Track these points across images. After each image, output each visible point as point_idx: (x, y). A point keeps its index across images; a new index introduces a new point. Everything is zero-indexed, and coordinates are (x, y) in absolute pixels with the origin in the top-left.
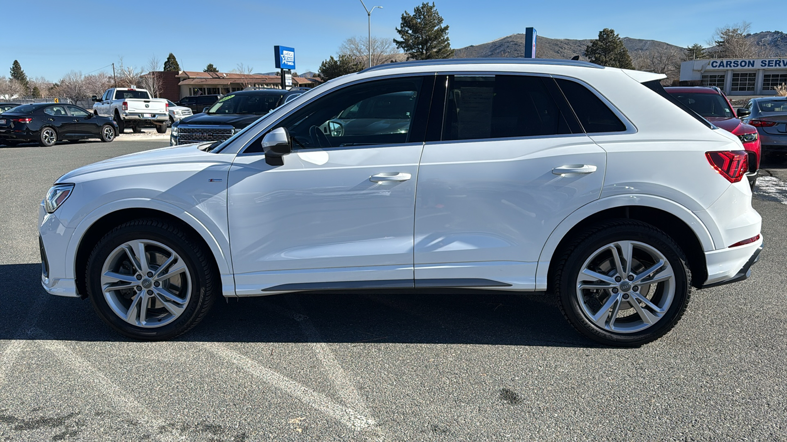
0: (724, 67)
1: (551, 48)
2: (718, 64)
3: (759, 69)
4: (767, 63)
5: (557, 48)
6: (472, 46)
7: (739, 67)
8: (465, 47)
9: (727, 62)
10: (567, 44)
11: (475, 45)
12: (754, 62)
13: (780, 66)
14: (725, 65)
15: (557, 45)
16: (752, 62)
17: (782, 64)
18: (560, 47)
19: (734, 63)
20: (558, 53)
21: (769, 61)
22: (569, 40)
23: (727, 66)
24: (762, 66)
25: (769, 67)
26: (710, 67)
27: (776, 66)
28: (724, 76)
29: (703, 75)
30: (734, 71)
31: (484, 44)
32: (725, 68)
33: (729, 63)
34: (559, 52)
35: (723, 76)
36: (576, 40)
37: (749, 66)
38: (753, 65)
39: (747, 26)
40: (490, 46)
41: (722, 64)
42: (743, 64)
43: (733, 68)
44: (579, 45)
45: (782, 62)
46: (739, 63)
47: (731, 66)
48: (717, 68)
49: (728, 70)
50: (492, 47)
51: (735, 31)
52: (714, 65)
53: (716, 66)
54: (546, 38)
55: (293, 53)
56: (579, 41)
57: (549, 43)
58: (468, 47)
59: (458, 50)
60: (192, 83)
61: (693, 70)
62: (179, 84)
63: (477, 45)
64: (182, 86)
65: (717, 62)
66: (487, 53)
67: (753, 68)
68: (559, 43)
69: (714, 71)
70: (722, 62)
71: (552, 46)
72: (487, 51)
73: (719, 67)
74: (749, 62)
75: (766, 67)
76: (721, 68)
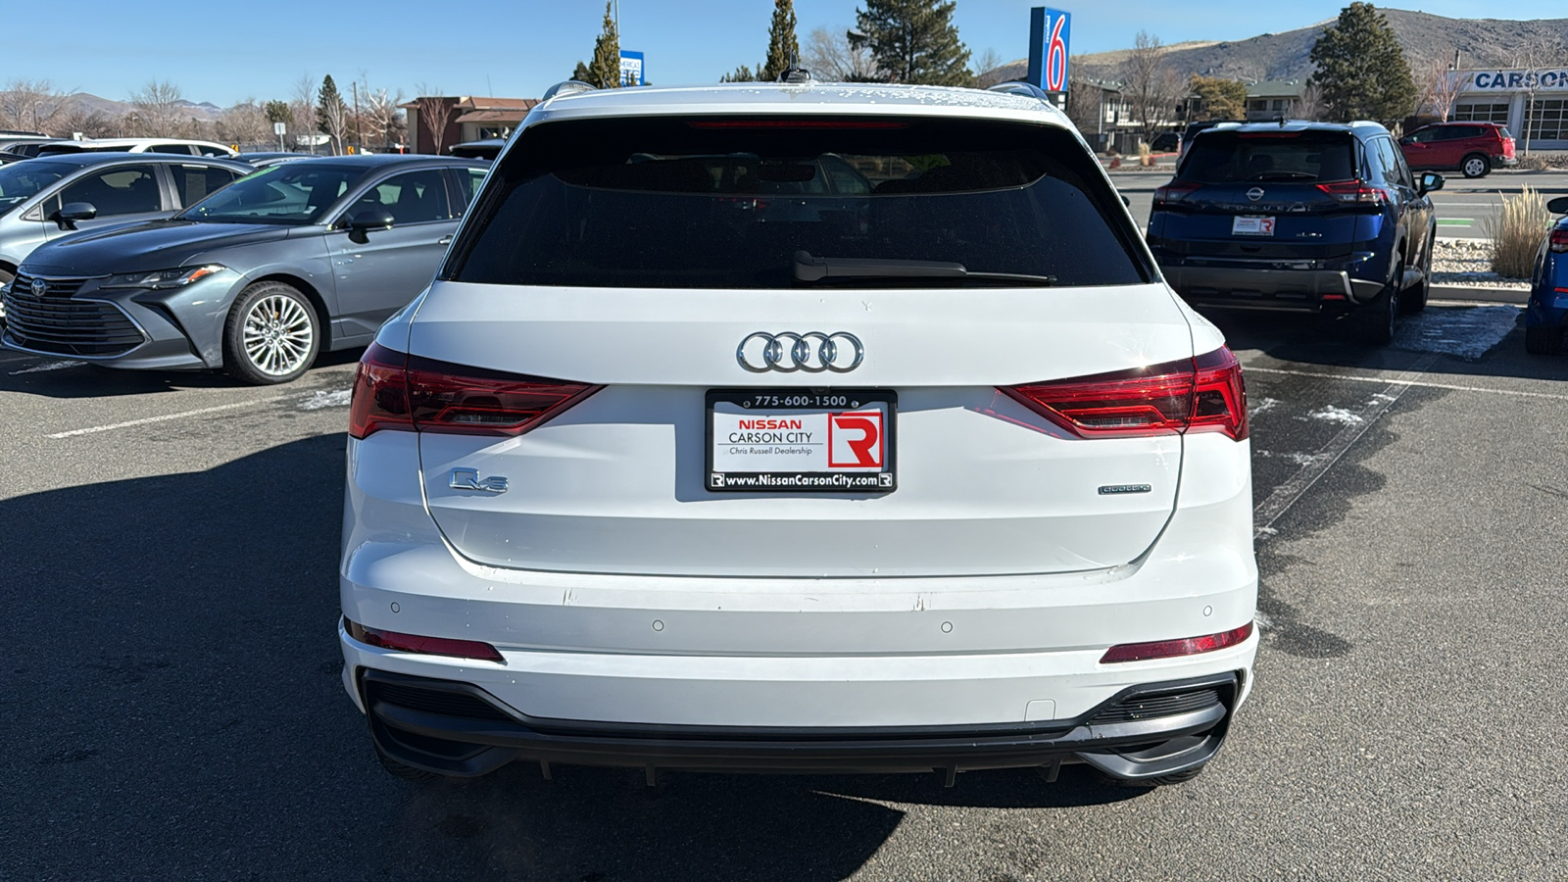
0: (1504, 85)
1: (1451, 39)
2: (1491, 81)
5: (1464, 40)
6: (1266, 35)
7: (1540, 86)
8: (1252, 37)
9: (1512, 76)
10: (1490, 31)
11: (1273, 34)
14: (1507, 82)
15: (1467, 32)
18: (1472, 37)
20: (1467, 50)
22: (1494, 21)
23: (1511, 86)
26: (1474, 88)
28: (1507, 105)
29: (1461, 104)
30: (1528, 96)
31: (1295, 31)
32: (1507, 89)
33: (1516, 77)
34: (1469, 48)
35: (1505, 107)
36: (1512, 21)
40: (1309, 35)
41: (1499, 81)
42: (1549, 79)
43: (1526, 88)
44: (1520, 32)
46: (1539, 78)
47: (1519, 85)
48: (1488, 89)
49: (1515, 94)
50: (1313, 37)
52: (1482, 83)
53: (1487, 84)
54: (1439, 17)
55: (640, 61)
56: (1520, 23)
57: (1447, 28)
58: (1257, 38)
59: (1234, 43)
60: (478, 119)
62: (457, 120)
63: (1279, 33)
64: (465, 125)
65: (1488, 76)
66: (1300, 51)
68: (1470, 28)
69: (1483, 96)
70: (1500, 76)
71: (1454, 35)
72: (1301, 47)
73: (1493, 86)
74: (1561, 74)
76: (1498, 88)
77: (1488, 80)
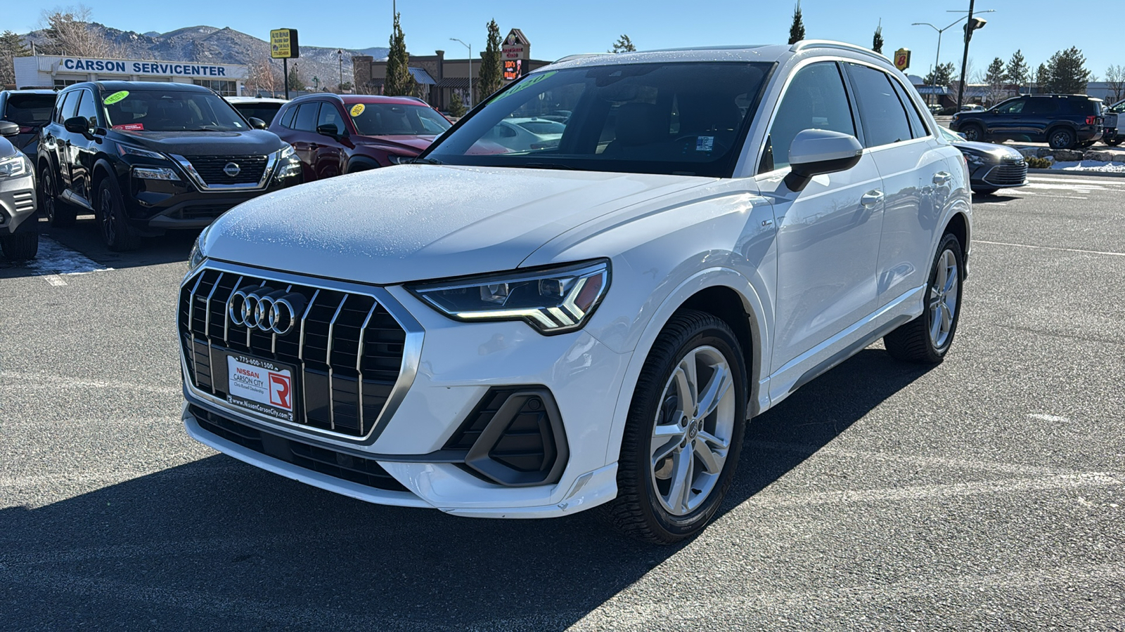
0: (83, 68)
2: (75, 65)
3: (132, 75)
4: (141, 67)
7: (105, 70)
9: (87, 62)
12: (123, 64)
13: (158, 72)
14: (85, 67)
16: (121, 65)
17: (159, 69)
19: (97, 63)
21: (144, 65)
23: (88, 69)
24: (135, 70)
25: (144, 73)
26: (63, 69)
27: (153, 71)
29: (57, 79)
30: (99, 76)
32: (86, 71)
33: (90, 63)
37: (118, 70)
38: (123, 70)
39: (87, 12)
41: (80, 65)
42: (110, 66)
43: (96, 71)
45: (160, 67)
46: (104, 65)
47: (93, 69)
48: (74, 70)
49: (90, 74)
51: (68, 17)
52: (70, 66)
53: (72, 67)
61: (39, 71)
65: (72, 62)
67: (123, 72)
69: (70, 74)
70: (80, 62)
73: (77, 68)
74: (117, 63)
75: (141, 73)
76: (80, 70)
77: (72, 64)
